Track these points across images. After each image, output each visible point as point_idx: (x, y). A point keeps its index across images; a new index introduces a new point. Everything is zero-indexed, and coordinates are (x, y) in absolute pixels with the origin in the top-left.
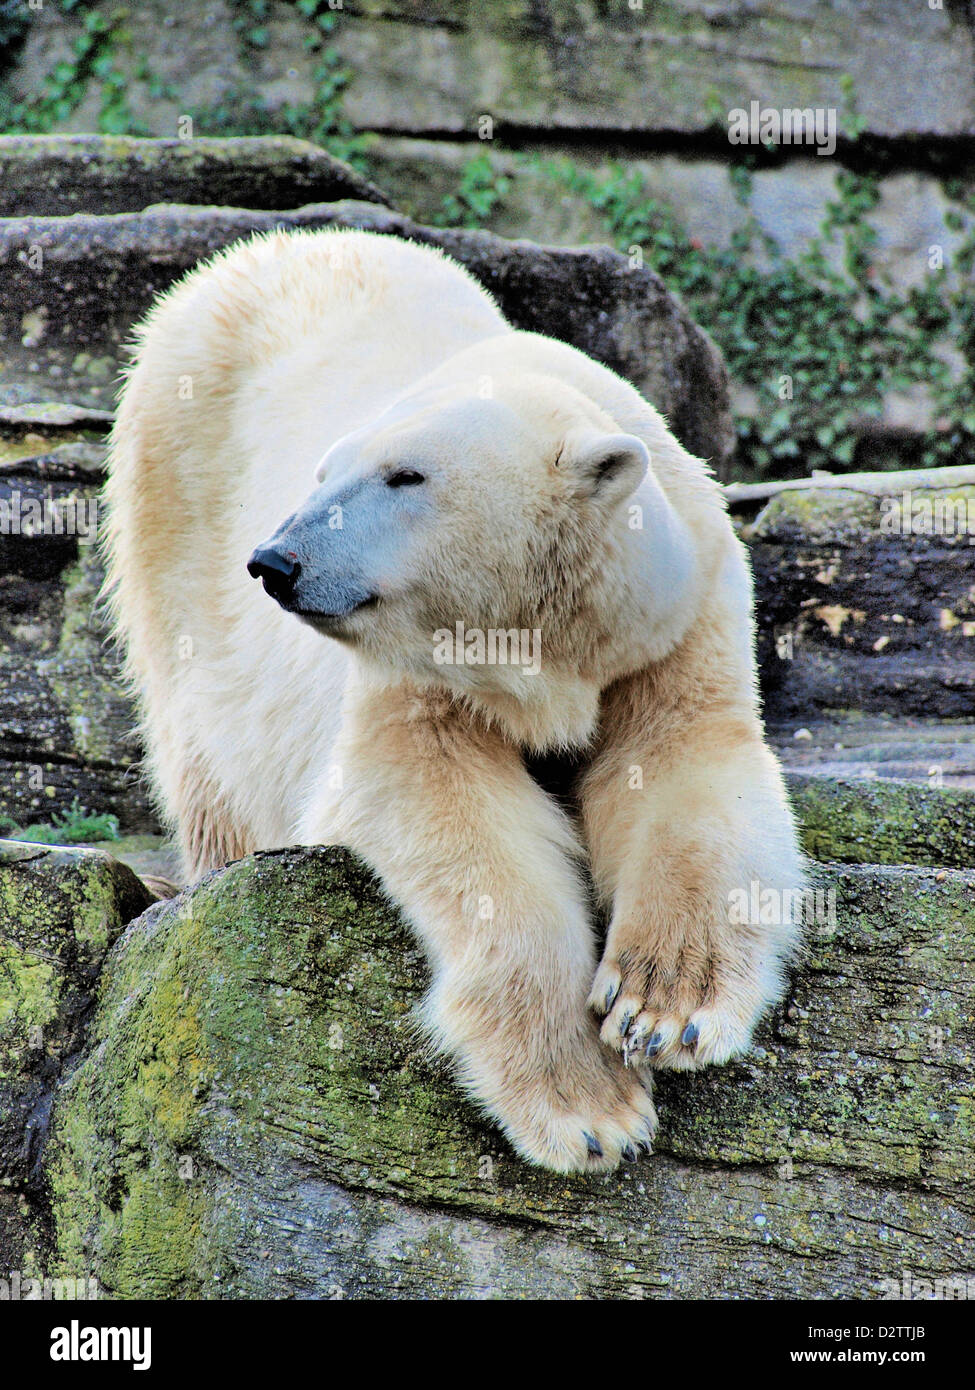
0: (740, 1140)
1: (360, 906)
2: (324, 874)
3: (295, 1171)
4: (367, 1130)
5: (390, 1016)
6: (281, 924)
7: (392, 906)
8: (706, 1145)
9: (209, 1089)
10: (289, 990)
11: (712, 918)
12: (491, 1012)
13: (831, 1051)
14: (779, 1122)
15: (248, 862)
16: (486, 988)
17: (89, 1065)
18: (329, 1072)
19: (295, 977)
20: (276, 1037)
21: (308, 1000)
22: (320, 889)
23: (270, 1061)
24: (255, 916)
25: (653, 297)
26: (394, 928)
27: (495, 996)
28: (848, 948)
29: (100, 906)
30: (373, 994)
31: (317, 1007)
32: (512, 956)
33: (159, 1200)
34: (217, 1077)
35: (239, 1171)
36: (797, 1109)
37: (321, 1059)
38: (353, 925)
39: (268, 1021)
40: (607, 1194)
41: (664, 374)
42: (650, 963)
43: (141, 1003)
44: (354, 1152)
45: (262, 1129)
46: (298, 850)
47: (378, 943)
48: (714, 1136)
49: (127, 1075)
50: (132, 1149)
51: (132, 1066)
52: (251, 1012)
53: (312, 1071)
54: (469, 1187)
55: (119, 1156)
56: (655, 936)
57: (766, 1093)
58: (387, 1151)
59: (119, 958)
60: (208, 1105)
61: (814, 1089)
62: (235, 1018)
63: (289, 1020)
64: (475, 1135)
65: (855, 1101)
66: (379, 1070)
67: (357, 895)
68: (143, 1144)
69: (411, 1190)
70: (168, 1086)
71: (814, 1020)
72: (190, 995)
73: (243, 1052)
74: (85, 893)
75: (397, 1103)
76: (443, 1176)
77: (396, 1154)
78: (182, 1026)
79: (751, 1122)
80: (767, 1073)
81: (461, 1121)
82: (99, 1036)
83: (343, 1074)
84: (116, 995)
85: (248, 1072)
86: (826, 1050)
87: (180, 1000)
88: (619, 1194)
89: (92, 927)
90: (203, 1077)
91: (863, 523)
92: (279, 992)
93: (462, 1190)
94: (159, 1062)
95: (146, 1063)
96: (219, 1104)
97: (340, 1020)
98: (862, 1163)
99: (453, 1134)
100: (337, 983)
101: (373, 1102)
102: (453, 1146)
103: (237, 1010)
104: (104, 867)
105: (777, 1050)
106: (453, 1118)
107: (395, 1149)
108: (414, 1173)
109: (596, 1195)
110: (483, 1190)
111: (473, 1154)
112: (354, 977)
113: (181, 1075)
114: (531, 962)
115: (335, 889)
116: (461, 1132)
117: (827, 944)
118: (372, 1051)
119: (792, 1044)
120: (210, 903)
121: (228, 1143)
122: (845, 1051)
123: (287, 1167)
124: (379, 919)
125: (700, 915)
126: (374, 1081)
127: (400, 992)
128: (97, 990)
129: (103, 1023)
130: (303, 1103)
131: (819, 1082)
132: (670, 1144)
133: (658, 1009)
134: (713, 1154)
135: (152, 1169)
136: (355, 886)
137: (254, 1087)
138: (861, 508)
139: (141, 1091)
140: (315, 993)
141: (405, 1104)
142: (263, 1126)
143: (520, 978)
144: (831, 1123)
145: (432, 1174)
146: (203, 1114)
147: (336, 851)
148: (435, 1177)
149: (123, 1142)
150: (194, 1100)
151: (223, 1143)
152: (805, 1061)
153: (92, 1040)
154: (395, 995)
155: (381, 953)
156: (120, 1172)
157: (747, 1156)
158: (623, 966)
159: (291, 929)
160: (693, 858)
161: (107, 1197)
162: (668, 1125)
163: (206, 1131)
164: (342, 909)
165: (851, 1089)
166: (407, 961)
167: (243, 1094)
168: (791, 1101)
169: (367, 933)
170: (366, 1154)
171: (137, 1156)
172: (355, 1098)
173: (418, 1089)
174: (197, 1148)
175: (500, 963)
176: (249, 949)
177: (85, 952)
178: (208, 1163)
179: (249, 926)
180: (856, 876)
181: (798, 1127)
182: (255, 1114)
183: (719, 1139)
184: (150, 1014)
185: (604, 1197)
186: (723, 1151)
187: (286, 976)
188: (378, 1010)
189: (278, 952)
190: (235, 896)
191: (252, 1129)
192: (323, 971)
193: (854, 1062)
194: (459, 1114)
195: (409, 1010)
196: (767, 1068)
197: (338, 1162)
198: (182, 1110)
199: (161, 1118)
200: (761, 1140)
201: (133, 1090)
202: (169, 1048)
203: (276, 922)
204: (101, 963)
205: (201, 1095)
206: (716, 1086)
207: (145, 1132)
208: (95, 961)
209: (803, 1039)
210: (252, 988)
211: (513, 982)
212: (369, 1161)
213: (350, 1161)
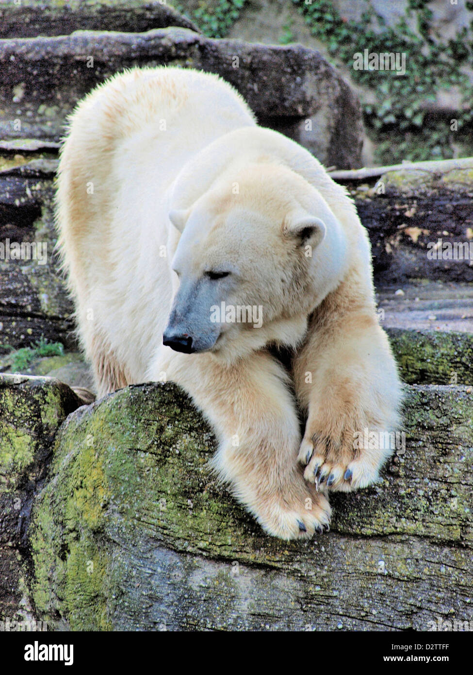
0: (371, 524)
1: (182, 411)
2: (164, 396)
3: (152, 543)
4: (187, 523)
5: (197, 465)
6: (142, 421)
7: (198, 411)
8: (355, 527)
9: (108, 503)
10: (147, 454)
11: (357, 415)
12: (250, 461)
13: (415, 478)
14: (390, 515)
15: (126, 390)
16: (247, 449)
17: (49, 487)
18: (168, 494)
19: (150, 447)
20: (141, 477)
21: (157, 458)
22: (162, 403)
23: (138, 489)
24: (130, 417)
25: (323, 69)
26: (199, 421)
27: (252, 453)
28: (423, 427)
29: (54, 406)
30: (189, 455)
31: (161, 462)
32: (260, 433)
33: (85, 556)
34: (113, 497)
35: (124, 544)
36: (399, 508)
37: (164, 488)
38: (179, 421)
39: (137, 469)
40: (306, 551)
41: (329, 106)
42: (327, 439)
43: (74, 459)
44: (181, 534)
45: (135, 523)
46: (151, 384)
47: (191, 429)
48: (358, 522)
49: (68, 494)
50: (71, 531)
51: (70, 490)
52: (130, 465)
53: (159, 494)
54: (238, 550)
55: (65, 534)
56: (329, 425)
57: (384, 500)
58: (197, 533)
59: (63, 433)
60: (108, 511)
61: (407, 497)
62: (121, 468)
63: (148, 469)
64: (240, 524)
65: (428, 503)
66: (193, 492)
67: (181, 406)
68: (77, 529)
69: (209, 552)
70: (89, 502)
71: (407, 463)
72: (98, 457)
73: (125, 485)
74: (47, 400)
75: (202, 509)
76: (225, 545)
77: (201, 534)
78: (95, 472)
79: (377, 515)
80: (384, 490)
81: (233, 517)
82: (54, 471)
83: (174, 495)
84: (62, 452)
85: (128, 495)
86: (413, 478)
87: (94, 459)
88: (312, 552)
89: (50, 417)
90: (106, 498)
91: (428, 187)
92: (142, 455)
93: (234, 551)
94: (84, 489)
95: (77, 489)
96: (114, 511)
97: (173, 468)
98: (432, 534)
99: (230, 524)
100: (171, 449)
101: (190, 509)
102: (229, 530)
103: (122, 464)
104: (55, 386)
105: (389, 479)
106: (229, 516)
107: (201, 532)
108: (210, 544)
109: (301, 552)
110: (245, 552)
111: (239, 534)
112: (179, 447)
113: (94, 496)
114: (270, 435)
115: (169, 403)
116: (233, 523)
117: (413, 426)
118: (189, 483)
119: (396, 475)
120: (108, 410)
121: (118, 530)
122: (423, 478)
123: (148, 542)
124: (191, 417)
125: (351, 414)
126: (190, 498)
127: (202, 453)
128: (53, 448)
129: (56, 466)
130: (155, 510)
131: (410, 494)
132: (337, 526)
133: (332, 462)
134: (358, 531)
135: (81, 541)
136: (180, 402)
137: (130, 502)
138: (426, 179)
139: (75, 503)
140: (160, 455)
141: (205, 509)
142: (136, 522)
143: (265, 443)
144: (416, 515)
145: (219, 544)
146: (106, 516)
147: (170, 384)
148: (221, 546)
149: (67, 527)
150: (101, 509)
151: (116, 530)
152: (403, 484)
153: (51, 474)
154: (200, 455)
155: (193, 434)
156: (66, 542)
157: (375, 532)
158: (314, 441)
159: (148, 423)
160: (347, 386)
161: (59, 554)
162: (336, 517)
163: (107, 524)
164: (173, 413)
165: (425, 497)
166: (205, 438)
167: (125, 506)
168: (396, 504)
169: (185, 424)
170: (187, 535)
171: (74, 535)
172: (181, 507)
173: (212, 502)
174: (103, 533)
175: (254, 437)
176: (128, 433)
177: (47, 429)
178: (109, 540)
179: (127, 422)
180: (427, 392)
181: (400, 517)
182: (131, 516)
183: (361, 524)
184: (79, 465)
185: (304, 553)
186: (363, 530)
187: (146, 447)
188: (191, 462)
189: (142, 435)
190: (120, 408)
191: (130, 523)
192: (164, 444)
193: (428, 484)
194: (233, 514)
195: (207, 462)
196: (384, 487)
197: (173, 539)
198: (95, 513)
199: (85, 517)
200: (381, 524)
201: (71, 502)
202: (88, 482)
203: (140, 420)
204: (55, 435)
205: (105, 506)
206: (359, 497)
207: (78, 523)
208: (51, 433)
209: (402, 473)
210: (129, 453)
211: (261, 446)
212: (188, 538)
213: (179, 538)
